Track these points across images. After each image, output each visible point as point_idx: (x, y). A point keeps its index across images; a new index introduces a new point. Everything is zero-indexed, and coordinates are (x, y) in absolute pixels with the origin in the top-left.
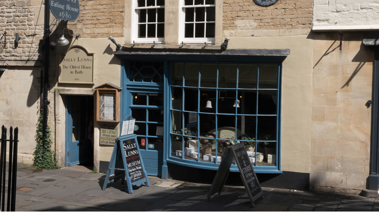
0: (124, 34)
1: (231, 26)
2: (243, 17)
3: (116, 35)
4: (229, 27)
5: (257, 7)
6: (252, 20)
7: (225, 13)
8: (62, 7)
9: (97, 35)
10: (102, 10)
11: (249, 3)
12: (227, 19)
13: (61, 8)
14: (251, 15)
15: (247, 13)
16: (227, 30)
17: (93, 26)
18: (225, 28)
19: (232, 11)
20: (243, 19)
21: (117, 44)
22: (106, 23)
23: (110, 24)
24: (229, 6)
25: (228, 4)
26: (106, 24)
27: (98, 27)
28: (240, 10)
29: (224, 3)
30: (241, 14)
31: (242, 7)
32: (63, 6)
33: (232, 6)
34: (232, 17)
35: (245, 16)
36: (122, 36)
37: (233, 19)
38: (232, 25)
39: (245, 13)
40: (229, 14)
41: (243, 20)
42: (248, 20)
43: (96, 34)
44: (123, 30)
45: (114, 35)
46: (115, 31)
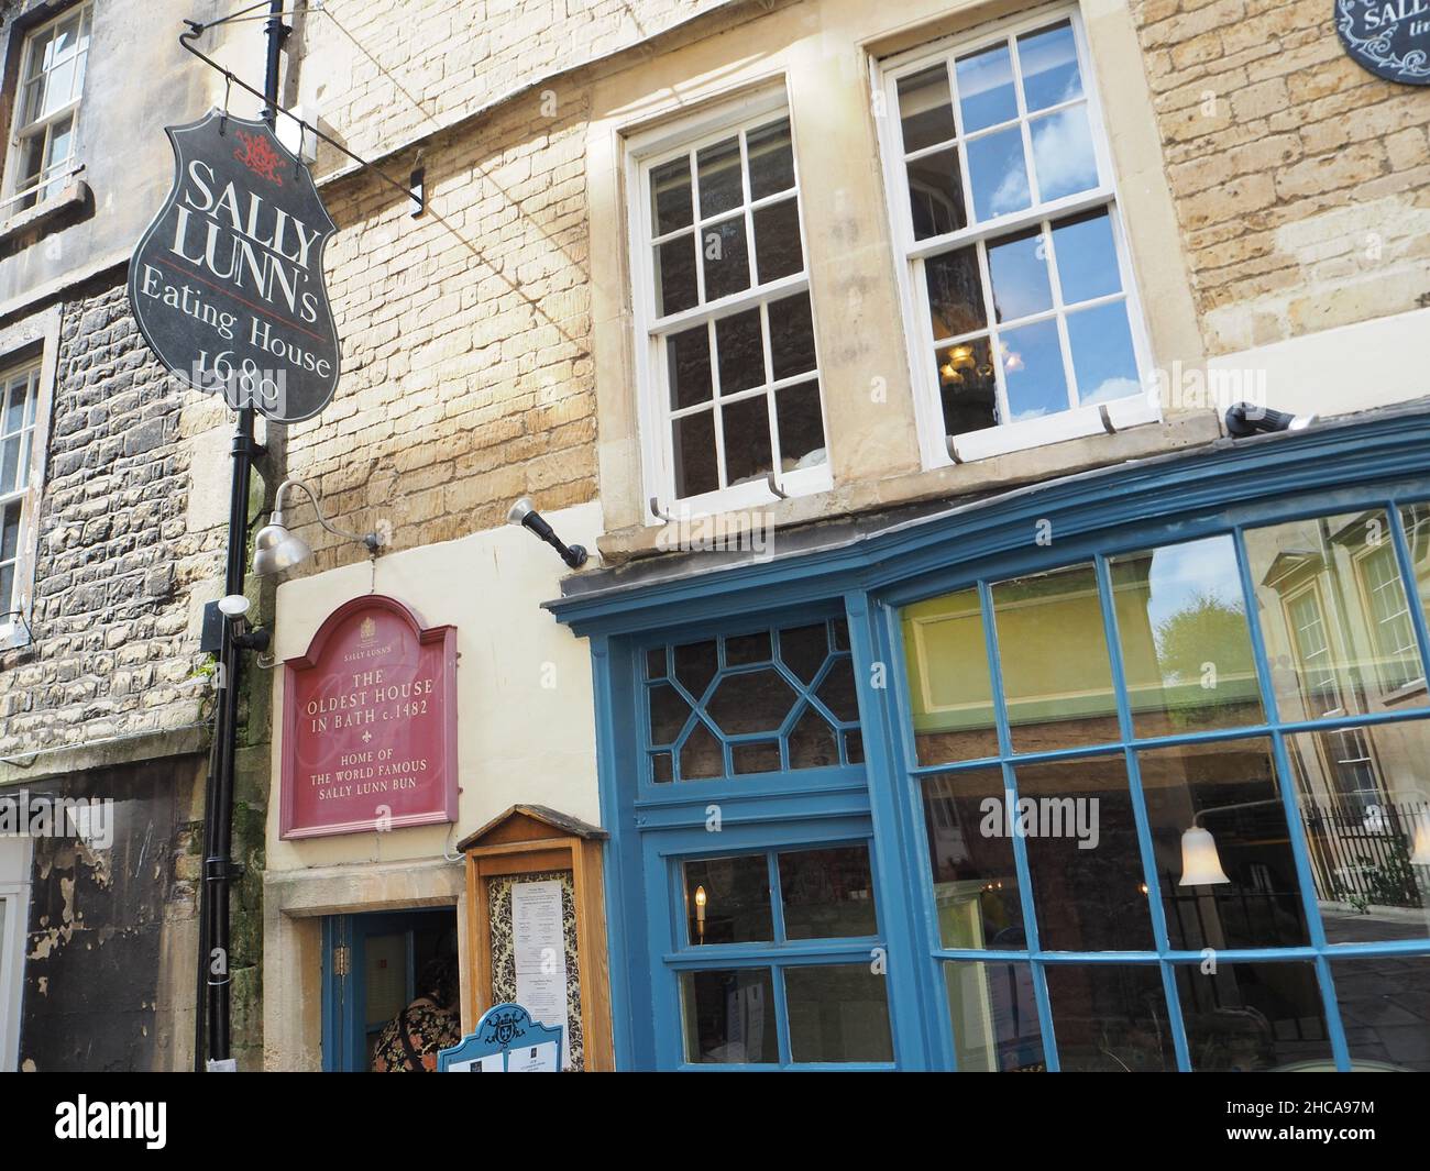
0: (595, 480)
1: (1250, 276)
2: (1323, 193)
3: (559, 493)
4: (1238, 280)
5: (1403, 110)
6: (1393, 198)
7: (1188, 203)
8: (219, 323)
9: (463, 520)
10: (485, 375)
11: (1341, 97)
12: (1215, 233)
13: (208, 326)
14: (1373, 171)
15: (1343, 164)
16: (1226, 306)
17: (443, 473)
18: (1213, 292)
19: (1236, 176)
20: (1322, 208)
21: (568, 545)
22: (504, 437)
23: (522, 443)
24: (1203, 152)
25: (1200, 141)
26: (503, 446)
27: (468, 472)
28: (1288, 155)
29: (1171, 142)
30: (1303, 181)
31: (1294, 136)
32: (227, 320)
33: (1224, 151)
34: (1243, 216)
35: (1335, 186)
36: (590, 494)
37: (1255, 222)
38: (1259, 265)
39: (1326, 169)
40: (1218, 203)
41: (1325, 215)
42: (1366, 205)
43: (461, 515)
44: (593, 459)
45: (546, 499)
46: (551, 477)
